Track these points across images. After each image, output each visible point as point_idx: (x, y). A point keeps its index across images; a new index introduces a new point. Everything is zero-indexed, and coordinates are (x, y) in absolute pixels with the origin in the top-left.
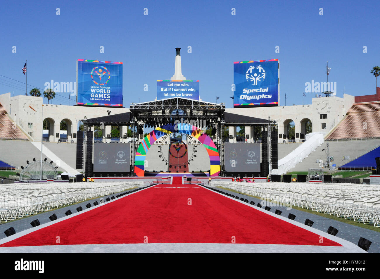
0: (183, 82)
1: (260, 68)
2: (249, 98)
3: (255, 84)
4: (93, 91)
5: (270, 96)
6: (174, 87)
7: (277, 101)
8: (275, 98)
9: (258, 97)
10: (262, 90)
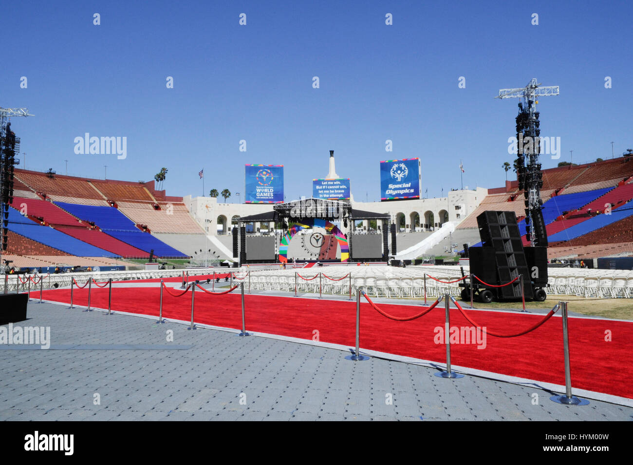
0: (335, 181)
1: (403, 166)
2: (394, 193)
3: (399, 180)
4: (258, 191)
5: (412, 191)
6: (328, 185)
7: (418, 195)
8: (417, 192)
9: (402, 192)
10: (405, 185)
